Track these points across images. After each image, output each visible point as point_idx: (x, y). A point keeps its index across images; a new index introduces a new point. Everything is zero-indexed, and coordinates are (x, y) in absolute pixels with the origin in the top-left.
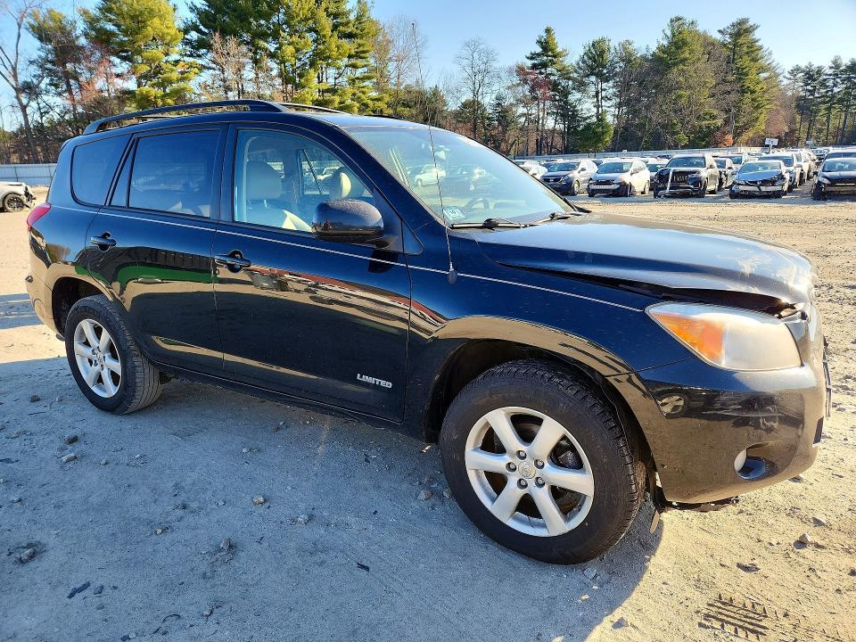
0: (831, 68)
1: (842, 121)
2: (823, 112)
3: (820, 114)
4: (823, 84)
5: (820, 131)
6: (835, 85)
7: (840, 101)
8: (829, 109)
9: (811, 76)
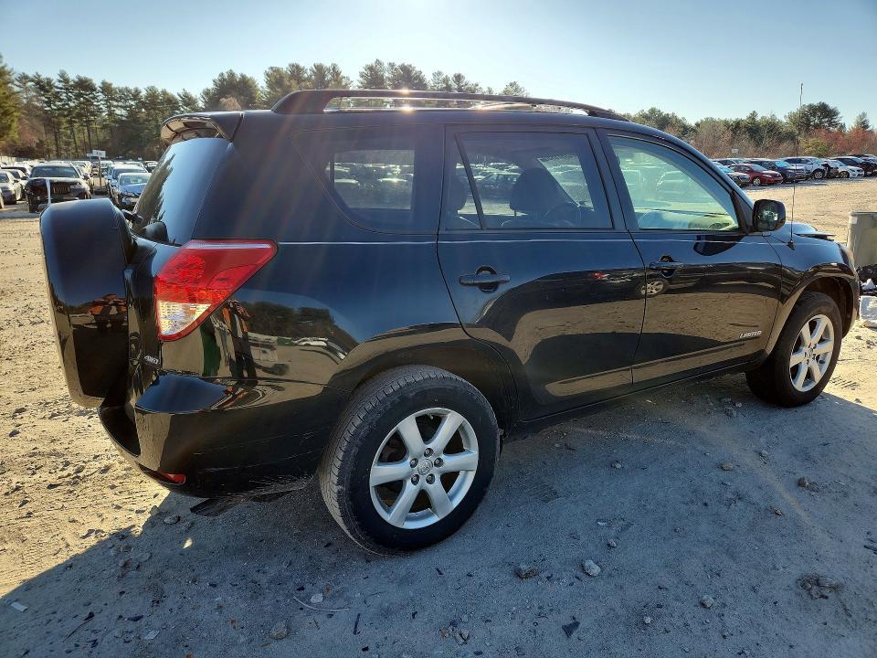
0: (60, 81)
1: (86, 134)
2: (66, 125)
3: (63, 127)
4: (57, 96)
5: (68, 144)
6: (69, 99)
7: (79, 116)
8: (71, 122)
9: (43, 86)
